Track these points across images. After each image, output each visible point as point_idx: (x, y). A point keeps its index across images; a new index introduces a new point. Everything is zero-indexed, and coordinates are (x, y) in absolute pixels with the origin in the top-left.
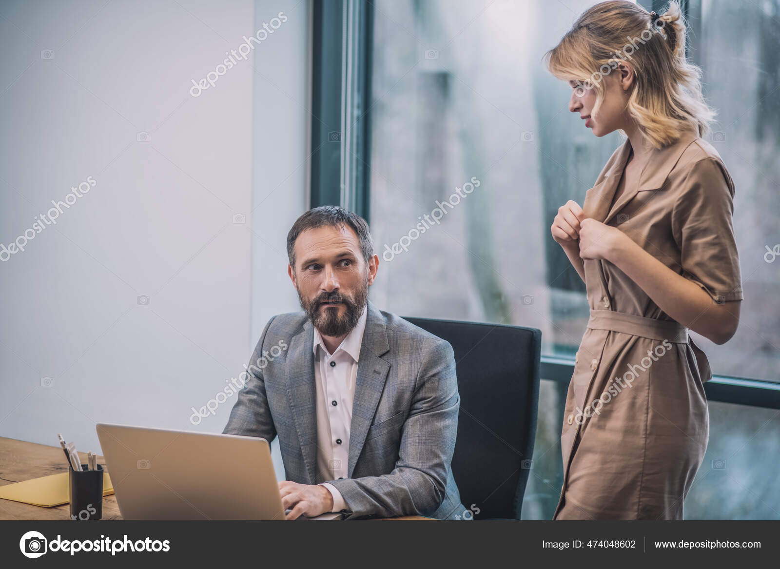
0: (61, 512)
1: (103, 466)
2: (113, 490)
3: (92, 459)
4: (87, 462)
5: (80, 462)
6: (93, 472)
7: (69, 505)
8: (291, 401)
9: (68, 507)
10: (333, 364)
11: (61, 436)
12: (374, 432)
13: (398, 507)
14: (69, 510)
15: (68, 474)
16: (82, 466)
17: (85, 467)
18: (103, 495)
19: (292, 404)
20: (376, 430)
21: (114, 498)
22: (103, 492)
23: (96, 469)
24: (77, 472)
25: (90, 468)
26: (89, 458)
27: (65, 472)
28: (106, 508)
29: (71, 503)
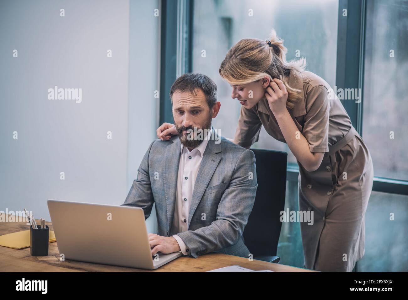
0: (26, 252)
1: (49, 227)
2: (55, 239)
3: (43, 222)
4: (40, 224)
5: (36, 224)
6: (43, 229)
7: (30, 248)
8: (164, 180)
9: (30, 249)
10: (190, 158)
11: (25, 209)
12: (207, 191)
13: (217, 241)
14: (30, 251)
15: (29, 231)
16: (37, 226)
17: (39, 227)
18: (49, 242)
19: (165, 182)
20: (209, 190)
21: (56, 244)
22: (49, 241)
23: (45, 228)
24: (34, 229)
25: (42, 227)
26: (41, 222)
27: (28, 230)
28: (51, 249)
29: (31, 247)
